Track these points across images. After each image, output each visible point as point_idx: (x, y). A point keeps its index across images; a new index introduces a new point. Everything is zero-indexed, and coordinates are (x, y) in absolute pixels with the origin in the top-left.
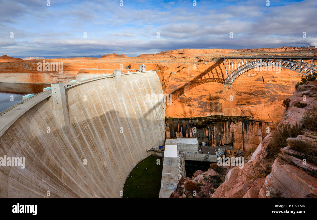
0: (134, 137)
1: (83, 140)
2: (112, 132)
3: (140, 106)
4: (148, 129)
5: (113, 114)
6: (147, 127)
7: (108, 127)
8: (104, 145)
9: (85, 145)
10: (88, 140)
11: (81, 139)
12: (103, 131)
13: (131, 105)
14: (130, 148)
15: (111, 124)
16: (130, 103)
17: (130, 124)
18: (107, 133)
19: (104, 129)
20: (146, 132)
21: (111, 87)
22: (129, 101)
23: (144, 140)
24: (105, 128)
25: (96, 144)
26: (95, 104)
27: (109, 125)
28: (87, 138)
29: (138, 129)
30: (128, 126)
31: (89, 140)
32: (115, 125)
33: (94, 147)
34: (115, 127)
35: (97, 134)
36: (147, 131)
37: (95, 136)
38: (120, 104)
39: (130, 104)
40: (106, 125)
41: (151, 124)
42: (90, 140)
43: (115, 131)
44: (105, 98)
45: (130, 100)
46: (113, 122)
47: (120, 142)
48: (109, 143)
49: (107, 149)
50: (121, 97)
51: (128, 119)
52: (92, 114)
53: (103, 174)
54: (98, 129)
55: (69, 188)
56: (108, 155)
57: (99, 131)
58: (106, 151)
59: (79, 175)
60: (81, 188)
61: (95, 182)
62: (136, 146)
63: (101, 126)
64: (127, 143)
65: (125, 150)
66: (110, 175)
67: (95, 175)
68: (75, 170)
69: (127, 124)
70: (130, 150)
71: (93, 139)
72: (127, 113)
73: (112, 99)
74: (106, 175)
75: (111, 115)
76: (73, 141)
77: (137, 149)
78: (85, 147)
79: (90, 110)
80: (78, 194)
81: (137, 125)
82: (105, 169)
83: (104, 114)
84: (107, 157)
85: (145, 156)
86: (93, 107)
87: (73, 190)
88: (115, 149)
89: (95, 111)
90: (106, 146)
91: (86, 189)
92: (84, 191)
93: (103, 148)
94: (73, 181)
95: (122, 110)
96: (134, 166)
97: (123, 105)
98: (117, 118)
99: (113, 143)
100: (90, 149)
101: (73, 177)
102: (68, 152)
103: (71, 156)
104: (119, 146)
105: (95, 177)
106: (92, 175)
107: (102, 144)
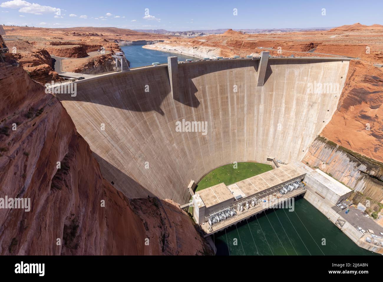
0: (257, 135)
2: (230, 117)
3: (285, 105)
4: (282, 137)
5: (240, 102)
6: (282, 133)
7: (228, 111)
8: (214, 123)
9: (190, 113)
12: (219, 112)
13: (272, 99)
14: (247, 142)
15: (233, 109)
18: (223, 115)
19: (220, 110)
20: (277, 138)
21: (250, 72)
22: (272, 95)
23: (270, 145)
26: (220, 84)
27: (230, 109)
29: (268, 130)
30: (255, 121)
32: (237, 112)
33: (201, 118)
34: (236, 114)
35: (210, 111)
36: (280, 138)
37: (207, 112)
38: (256, 94)
40: (225, 108)
41: (289, 133)
43: (235, 118)
45: (274, 93)
46: (236, 108)
47: (236, 131)
48: (221, 124)
49: (215, 128)
50: (261, 86)
51: (260, 114)
52: (212, 92)
53: (199, 142)
54: (213, 108)
55: (148, 124)
56: (214, 133)
57: (213, 109)
58: (213, 129)
59: (169, 126)
60: (162, 132)
61: (184, 140)
62: (255, 144)
63: (219, 106)
64: (245, 136)
65: (240, 141)
66: (208, 148)
67: (189, 137)
68: (167, 121)
69: (256, 118)
70: (245, 144)
71: (203, 113)
72: (262, 107)
73: (245, 85)
74: (203, 145)
75: (237, 101)
76: (178, 105)
77: (255, 148)
78: (190, 114)
79: (211, 88)
80: (152, 131)
81: (268, 125)
82: (204, 140)
83: (227, 97)
84: (212, 134)
85: (262, 161)
86: (216, 87)
87: (150, 127)
88: (226, 133)
89: (217, 91)
90: (216, 125)
91: (167, 135)
92: (162, 134)
93: (211, 125)
94: (157, 124)
95: (256, 101)
96: (243, 160)
97: (260, 96)
98: (243, 107)
99: (226, 126)
100: (194, 118)
101: (160, 123)
102: (168, 109)
103: (170, 112)
104: (234, 134)
105: (188, 138)
106: (185, 135)
107: (211, 121)
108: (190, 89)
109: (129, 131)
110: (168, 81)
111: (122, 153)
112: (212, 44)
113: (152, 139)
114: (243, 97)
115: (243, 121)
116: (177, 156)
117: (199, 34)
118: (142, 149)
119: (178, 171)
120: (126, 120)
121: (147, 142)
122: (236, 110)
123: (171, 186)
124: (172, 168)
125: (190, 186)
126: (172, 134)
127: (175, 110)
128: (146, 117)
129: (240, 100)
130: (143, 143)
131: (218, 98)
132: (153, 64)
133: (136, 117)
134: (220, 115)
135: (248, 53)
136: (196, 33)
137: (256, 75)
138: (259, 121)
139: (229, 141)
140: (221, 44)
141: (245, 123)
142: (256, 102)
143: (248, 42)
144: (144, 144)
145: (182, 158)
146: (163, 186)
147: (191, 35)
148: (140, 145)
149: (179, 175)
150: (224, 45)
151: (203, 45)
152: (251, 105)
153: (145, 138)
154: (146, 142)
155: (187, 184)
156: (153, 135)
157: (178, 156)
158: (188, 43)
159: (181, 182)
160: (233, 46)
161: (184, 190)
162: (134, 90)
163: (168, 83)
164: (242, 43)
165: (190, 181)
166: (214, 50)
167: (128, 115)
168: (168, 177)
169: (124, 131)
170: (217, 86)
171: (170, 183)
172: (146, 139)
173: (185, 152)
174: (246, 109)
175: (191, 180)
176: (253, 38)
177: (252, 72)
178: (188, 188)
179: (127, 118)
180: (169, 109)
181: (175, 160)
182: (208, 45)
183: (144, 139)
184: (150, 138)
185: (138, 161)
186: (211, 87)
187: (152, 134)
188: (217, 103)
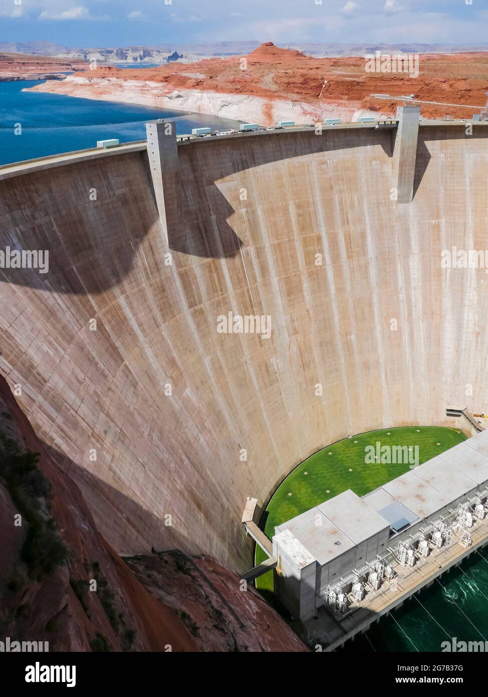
0: (412, 344)
1: (218, 274)
2: (333, 297)
5: (357, 249)
6: (479, 333)
7: (325, 278)
8: (289, 316)
9: (221, 290)
10: (236, 281)
11: (214, 271)
12: (300, 282)
13: (439, 239)
14: (386, 369)
15: (338, 273)
16: (439, 231)
17: (413, 300)
18: (313, 292)
19: (304, 278)
20: (465, 349)
21: (374, 163)
22: (437, 227)
24: (310, 276)
25: (260, 303)
26: (297, 201)
27: (330, 274)
28: (235, 277)
30: (402, 304)
31: (240, 282)
32: (352, 280)
33: (252, 306)
34: (349, 288)
35: (274, 279)
37: (267, 284)
38: (397, 225)
39: (439, 235)
42: (243, 284)
43: (348, 299)
44: (341, 192)
45: (443, 221)
46: (346, 270)
47: (353, 337)
48: (310, 319)
49: (296, 332)
50: (407, 202)
51: (412, 282)
52: (275, 224)
53: (254, 379)
54: (285, 271)
55: (108, 329)
56: (295, 348)
57: (284, 276)
58: (289, 335)
59: (165, 334)
60: (149, 353)
61: (211, 376)
62: (411, 373)
63: (298, 266)
64: (380, 350)
65: (366, 366)
66: (281, 394)
67: (224, 365)
68: (159, 319)
69: (402, 296)
70: (383, 376)
71: (257, 288)
72: (415, 262)
73: (365, 202)
74: (266, 388)
75: (347, 248)
76: (185, 266)
77: (412, 385)
78: (220, 293)
79: (271, 212)
80: (122, 350)
81: (438, 312)
82: (268, 371)
83: (319, 238)
84: (288, 353)
85: (435, 420)
86: (286, 209)
87: (114, 338)
88: (327, 344)
89: (290, 221)
90: (296, 324)
91: (164, 364)
92: (151, 360)
93: (284, 324)
94: (132, 329)
95: (397, 245)
96: (382, 424)
97: (406, 231)
98: (366, 266)
99: (326, 325)
100: (234, 303)
101: (140, 325)
102: (158, 279)
103: (164, 291)
104: (348, 345)
105: (221, 367)
106: (212, 359)
107: (281, 310)
108: (214, 217)
109: (62, 352)
110: (151, 196)
111: (60, 420)
112: (230, 86)
113: (127, 377)
114: (363, 236)
115: (371, 305)
116: (200, 427)
117: (167, 55)
118: (107, 409)
119: (208, 471)
120: (48, 319)
121: (117, 387)
122: (347, 274)
123: (201, 516)
124: (193, 464)
125: (247, 516)
126: (177, 359)
127: (178, 283)
128: (100, 307)
129: (355, 246)
130: (106, 389)
131: (294, 240)
132: (100, 143)
133: (72, 309)
134: (305, 293)
135: (345, 111)
136: (155, 53)
137: (390, 170)
138: (413, 305)
139: (337, 370)
140: (259, 85)
141: (376, 312)
142: (397, 248)
143: (339, 79)
144: (110, 393)
145: (212, 431)
146: (183, 520)
147: (141, 59)
148: (98, 396)
149: (214, 486)
150: (268, 88)
151: (200, 86)
152: (386, 259)
153: (107, 372)
154: (113, 387)
155: (239, 512)
156: (128, 364)
157: (204, 427)
158: (148, 83)
159: (222, 506)
160: (297, 90)
161: (235, 530)
162: (58, 226)
163: (152, 202)
164: (321, 82)
165: (244, 502)
166: (241, 102)
167: (51, 302)
168: (188, 491)
169: (51, 353)
170: (287, 205)
171: (196, 509)
172: (110, 378)
173: (220, 412)
174: (373, 271)
175: (248, 498)
176: (348, 68)
177: (378, 162)
178: (244, 523)
179: (51, 314)
180: (161, 281)
181: (197, 440)
182: (216, 89)
183: (105, 377)
184: (119, 373)
185: (105, 445)
186: (272, 210)
187: (123, 361)
188: (294, 256)
